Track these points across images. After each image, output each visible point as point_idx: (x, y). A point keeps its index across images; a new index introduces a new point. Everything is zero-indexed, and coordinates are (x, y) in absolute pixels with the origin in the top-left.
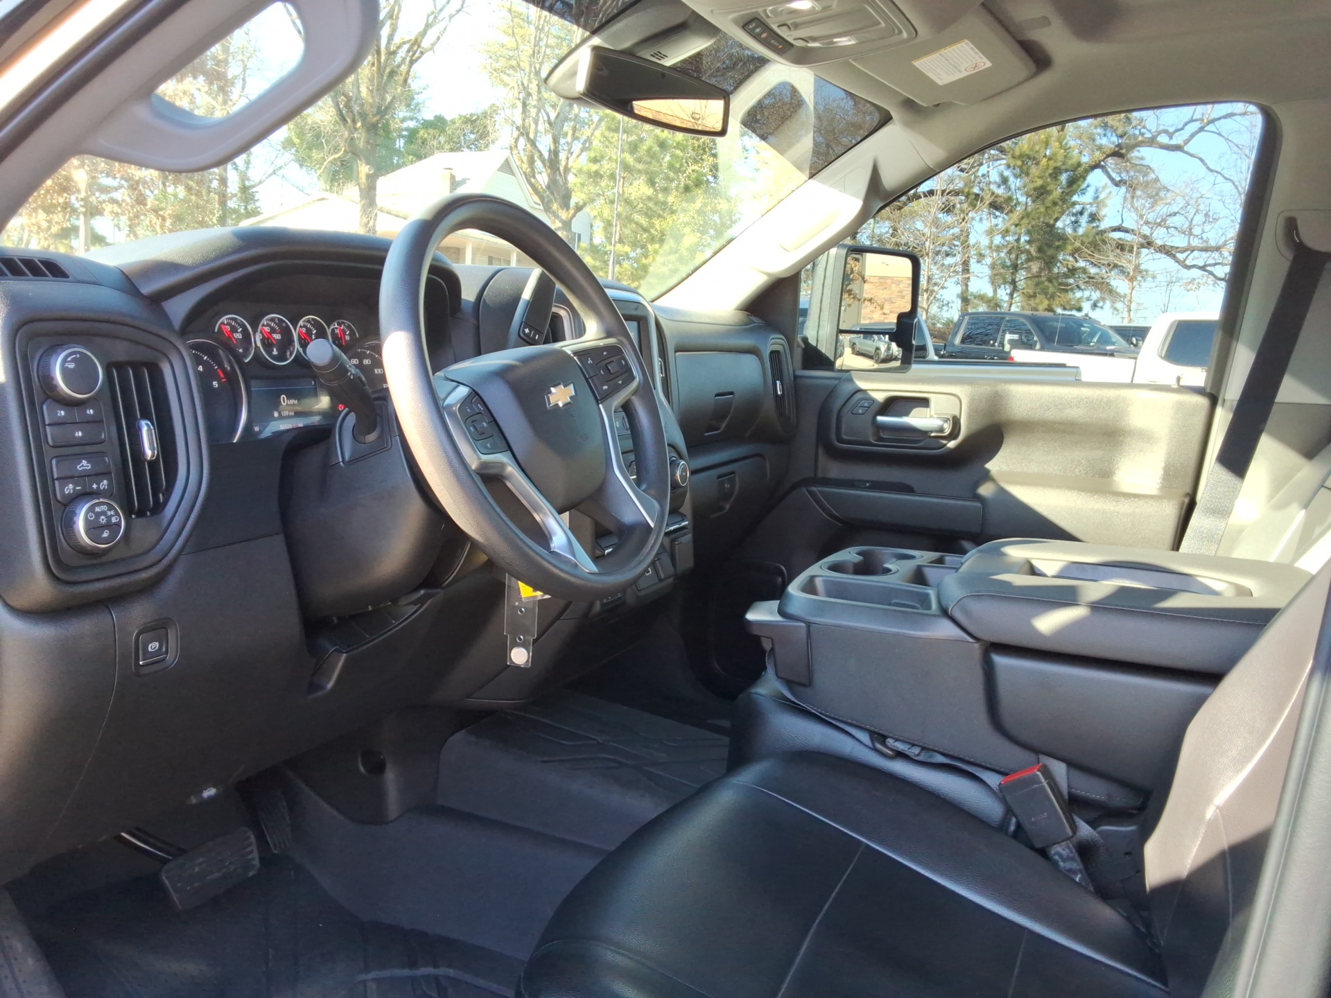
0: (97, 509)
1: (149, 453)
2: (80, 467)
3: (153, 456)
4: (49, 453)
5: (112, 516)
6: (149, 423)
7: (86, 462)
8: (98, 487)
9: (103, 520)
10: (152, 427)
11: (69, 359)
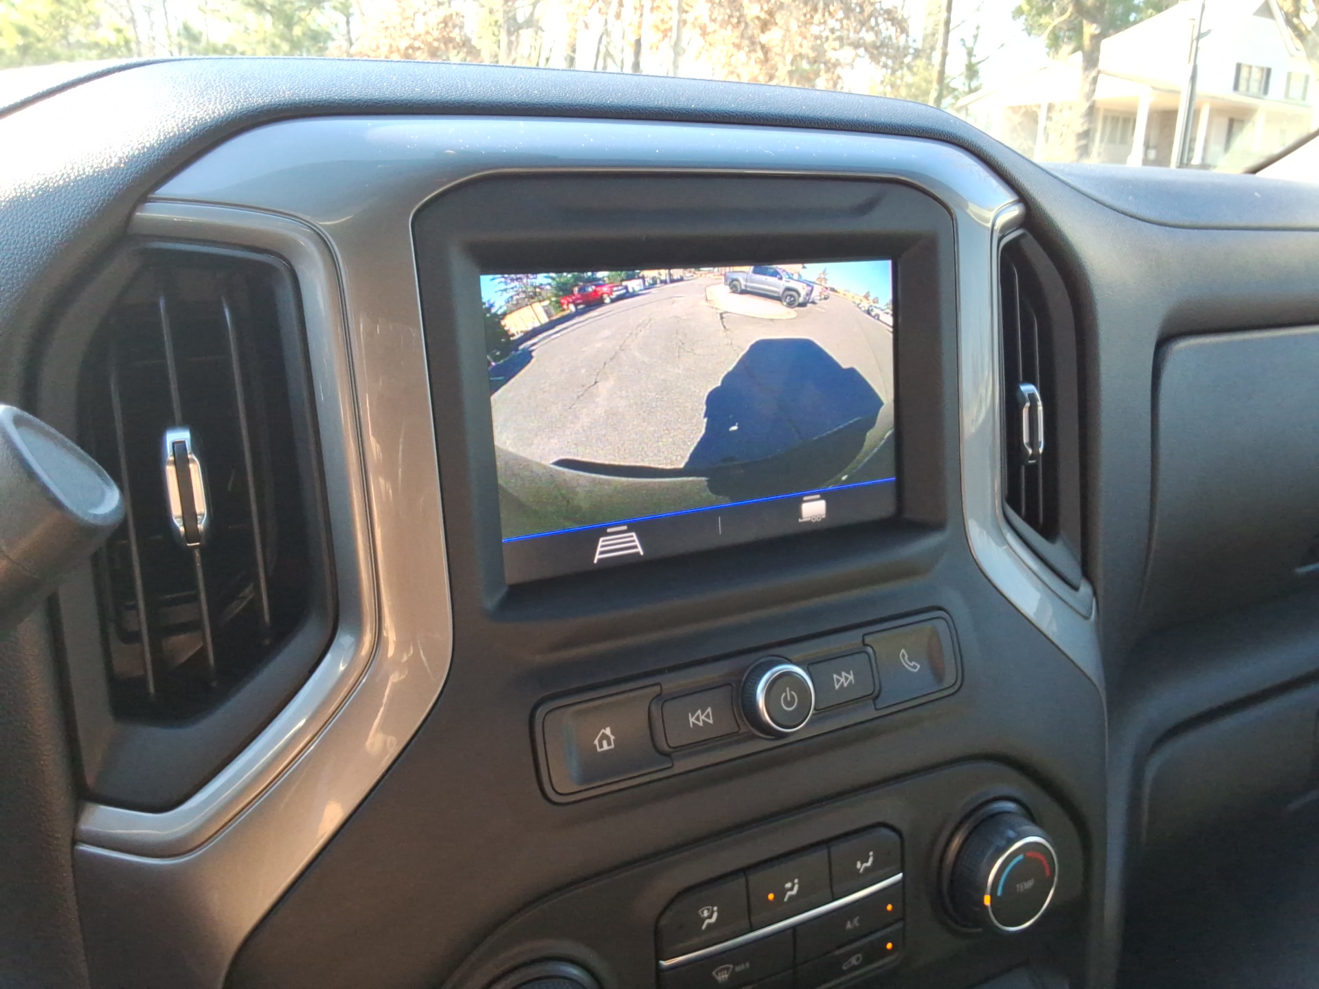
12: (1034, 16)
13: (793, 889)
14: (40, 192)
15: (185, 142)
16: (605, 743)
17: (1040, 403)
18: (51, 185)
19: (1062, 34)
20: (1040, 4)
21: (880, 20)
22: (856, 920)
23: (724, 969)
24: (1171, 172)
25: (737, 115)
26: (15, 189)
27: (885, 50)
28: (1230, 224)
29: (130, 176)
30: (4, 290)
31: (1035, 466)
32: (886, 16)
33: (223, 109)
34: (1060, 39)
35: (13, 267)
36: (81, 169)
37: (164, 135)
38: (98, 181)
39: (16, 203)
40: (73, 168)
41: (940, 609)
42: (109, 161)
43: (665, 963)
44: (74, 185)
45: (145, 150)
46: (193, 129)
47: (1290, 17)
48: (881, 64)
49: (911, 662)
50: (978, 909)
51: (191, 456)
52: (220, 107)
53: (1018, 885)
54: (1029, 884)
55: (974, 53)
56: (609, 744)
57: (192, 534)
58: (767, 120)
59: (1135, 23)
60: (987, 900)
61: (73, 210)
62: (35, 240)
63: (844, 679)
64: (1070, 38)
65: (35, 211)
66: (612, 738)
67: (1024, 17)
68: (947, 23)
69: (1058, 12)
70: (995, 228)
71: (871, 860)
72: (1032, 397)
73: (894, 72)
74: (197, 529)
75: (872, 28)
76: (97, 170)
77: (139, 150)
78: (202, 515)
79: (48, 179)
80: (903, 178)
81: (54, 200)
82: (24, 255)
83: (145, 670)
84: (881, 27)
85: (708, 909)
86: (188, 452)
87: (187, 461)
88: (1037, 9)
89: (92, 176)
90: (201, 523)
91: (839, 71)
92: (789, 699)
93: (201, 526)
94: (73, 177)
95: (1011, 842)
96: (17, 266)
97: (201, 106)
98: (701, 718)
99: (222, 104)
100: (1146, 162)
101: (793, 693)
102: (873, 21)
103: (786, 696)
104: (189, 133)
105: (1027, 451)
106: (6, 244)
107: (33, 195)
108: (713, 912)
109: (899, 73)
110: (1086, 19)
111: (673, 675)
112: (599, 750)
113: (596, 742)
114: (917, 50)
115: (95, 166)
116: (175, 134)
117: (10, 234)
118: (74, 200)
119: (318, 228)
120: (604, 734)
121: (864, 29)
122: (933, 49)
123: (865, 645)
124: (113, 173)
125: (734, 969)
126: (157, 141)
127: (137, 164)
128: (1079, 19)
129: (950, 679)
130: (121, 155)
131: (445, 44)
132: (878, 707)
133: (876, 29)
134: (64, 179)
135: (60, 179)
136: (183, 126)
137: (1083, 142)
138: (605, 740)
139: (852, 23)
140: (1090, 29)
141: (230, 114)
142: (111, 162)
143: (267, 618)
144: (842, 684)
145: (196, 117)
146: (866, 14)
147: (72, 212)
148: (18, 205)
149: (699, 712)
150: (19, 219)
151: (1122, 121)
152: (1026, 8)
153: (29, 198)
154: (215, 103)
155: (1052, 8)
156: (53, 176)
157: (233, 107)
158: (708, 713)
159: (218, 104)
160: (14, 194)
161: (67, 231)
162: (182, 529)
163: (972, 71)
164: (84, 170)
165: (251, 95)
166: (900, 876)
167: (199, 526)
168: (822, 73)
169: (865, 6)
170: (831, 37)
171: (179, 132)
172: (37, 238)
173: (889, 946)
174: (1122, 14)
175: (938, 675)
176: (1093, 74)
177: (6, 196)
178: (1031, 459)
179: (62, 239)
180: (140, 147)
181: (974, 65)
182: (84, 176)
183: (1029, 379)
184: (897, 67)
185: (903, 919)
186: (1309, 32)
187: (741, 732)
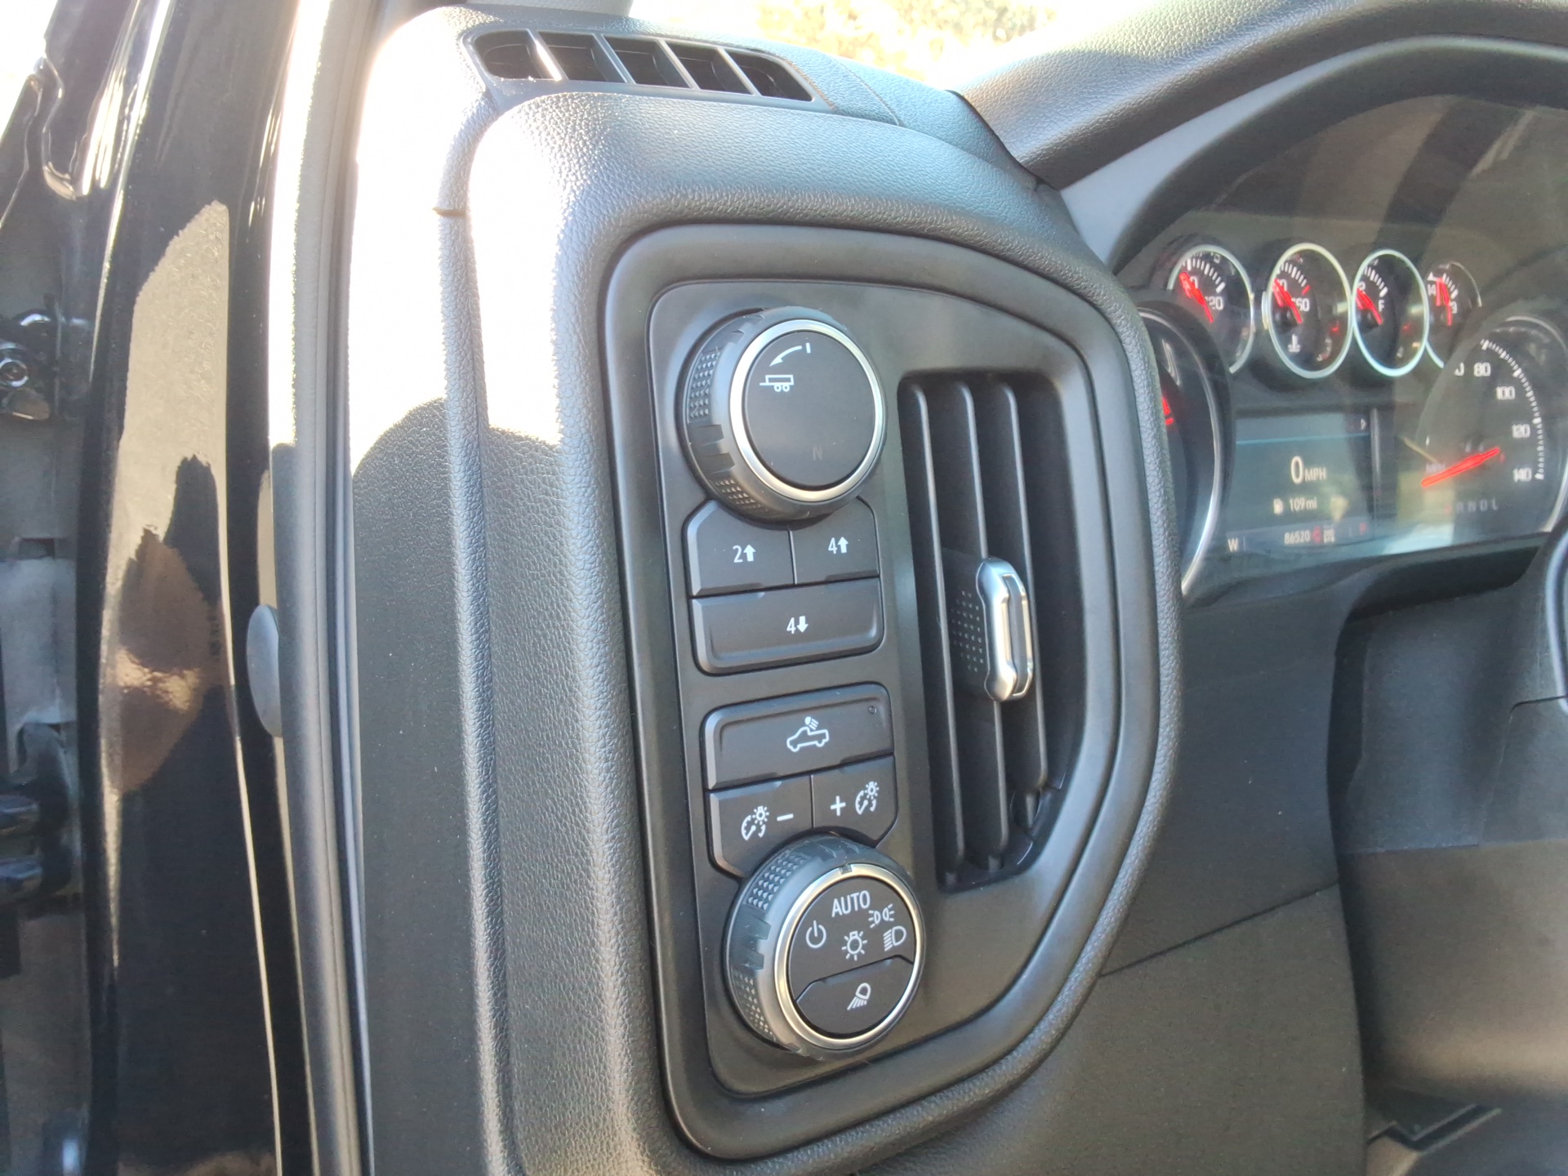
0: (838, 908)
1: (1007, 679)
2: (794, 743)
3: (1017, 687)
4: (696, 693)
5: (885, 926)
6: (1015, 576)
7: (815, 724)
8: (849, 810)
9: (855, 945)
10: (1021, 588)
11: (778, 360)
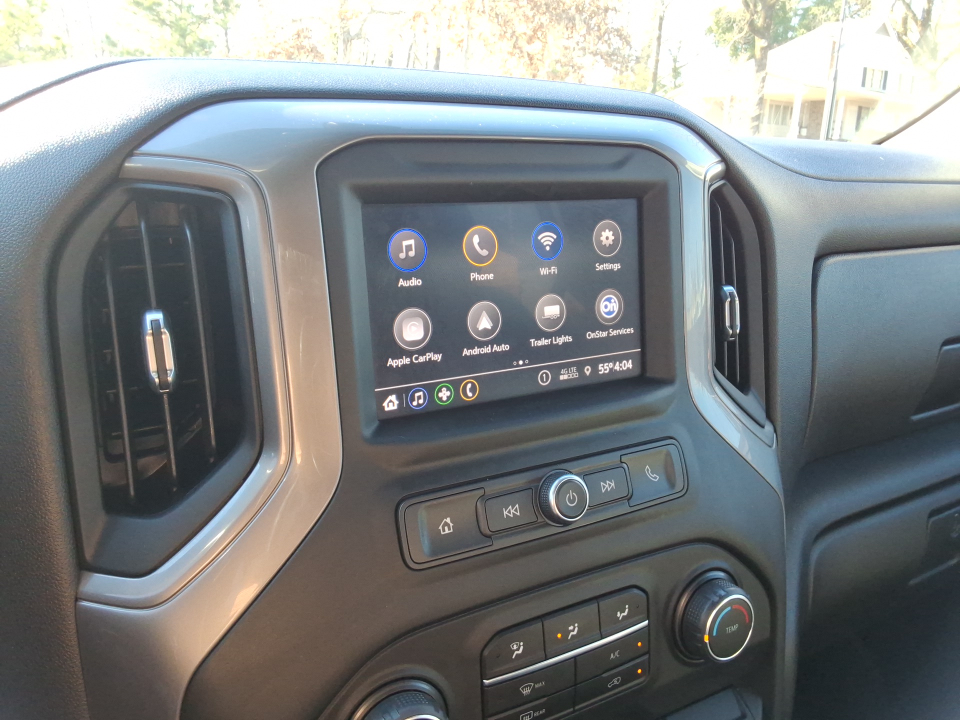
12: (720, 34)
13: (574, 630)
14: (59, 149)
15: (159, 115)
16: (446, 528)
17: (737, 299)
18: (66, 143)
19: (740, 47)
20: (725, 26)
21: (611, 36)
22: (617, 653)
23: (527, 686)
24: (820, 144)
25: (532, 101)
26: (41, 146)
27: (615, 58)
28: (863, 178)
29: (121, 138)
30: (34, 215)
31: (734, 342)
32: (616, 33)
33: (184, 93)
34: (739, 50)
35: (41, 199)
36: (87, 133)
37: (145, 110)
38: (99, 141)
39: (42, 156)
40: (81, 132)
41: (671, 438)
42: (106, 128)
43: (486, 682)
44: (82, 144)
45: (132, 120)
46: (165, 107)
47: (900, 35)
48: (613, 67)
49: (653, 474)
50: (700, 645)
51: (164, 330)
52: (182, 92)
53: (727, 629)
54: (735, 627)
55: (678, 60)
56: (449, 529)
57: (164, 384)
58: (552, 104)
59: (792, 38)
60: (706, 639)
61: (82, 161)
62: (55, 181)
63: (608, 486)
64: (746, 50)
65: (55, 161)
66: (451, 525)
67: (713, 34)
68: (659, 38)
69: (738, 31)
70: (706, 179)
71: (627, 610)
72: (731, 294)
73: (621, 72)
74: (167, 380)
75: (606, 41)
76: (98, 134)
77: (127, 120)
78: (171, 370)
79: (64, 140)
80: (645, 145)
81: (68, 154)
82: (48, 191)
83: (128, 479)
84: (612, 41)
85: (517, 644)
86: (162, 327)
87: (161, 333)
88: (723, 29)
89: (95, 138)
90: (170, 376)
91: (582, 72)
92: (572, 498)
93: (170, 379)
94: (81, 138)
95: (722, 598)
96: (43, 199)
97: (169, 91)
98: (512, 511)
99: (184, 90)
100: (800, 136)
101: (574, 494)
102: (606, 37)
103: (569, 497)
104: (162, 109)
105: (729, 332)
106: (35, 184)
107: (54, 151)
108: (520, 646)
109: (625, 74)
110: (758, 36)
111: (492, 481)
112: (442, 533)
113: (440, 528)
114: (637, 58)
115: (97, 131)
116: (152, 109)
117: (38, 177)
118: (83, 154)
119: (252, 175)
120: (445, 522)
121: (600, 42)
122: (648, 56)
123: (622, 462)
124: (109, 136)
125: (534, 686)
126: (139, 115)
127: (126, 130)
128: (752, 36)
129: (679, 485)
130: (115, 124)
131: (298, 49)
132: (631, 505)
133: (609, 42)
134: (75, 140)
135: (72, 140)
136: (157, 105)
137: (756, 123)
138: (447, 526)
139: (592, 38)
140: (760, 43)
141: (189, 97)
142: (108, 128)
143: (213, 443)
144: (607, 488)
145: (166, 98)
146: (602, 31)
147: (81, 162)
148: (43, 157)
149: (510, 507)
150: (44, 167)
151: (783, 109)
152: (715, 28)
153: (51, 152)
154: (179, 89)
155: (733, 28)
156: (68, 138)
157: (192, 92)
158: (516, 508)
159: (181, 90)
160: (40, 150)
161: (78, 175)
162: (157, 380)
163: (676, 72)
164: (89, 133)
165: (203, 84)
166: (646, 622)
167: (169, 378)
168: (571, 74)
169: (601, 26)
170: (577, 48)
171: (155, 109)
172: (57, 180)
173: (639, 671)
174: (783, 32)
175: (672, 483)
176: (762, 74)
177: (35, 151)
178: (731, 338)
179: (75, 180)
180: (128, 118)
181: (678, 68)
182: (89, 138)
183: (729, 283)
184: (624, 69)
185: (648, 652)
186: (914, 46)
187: (538, 521)
